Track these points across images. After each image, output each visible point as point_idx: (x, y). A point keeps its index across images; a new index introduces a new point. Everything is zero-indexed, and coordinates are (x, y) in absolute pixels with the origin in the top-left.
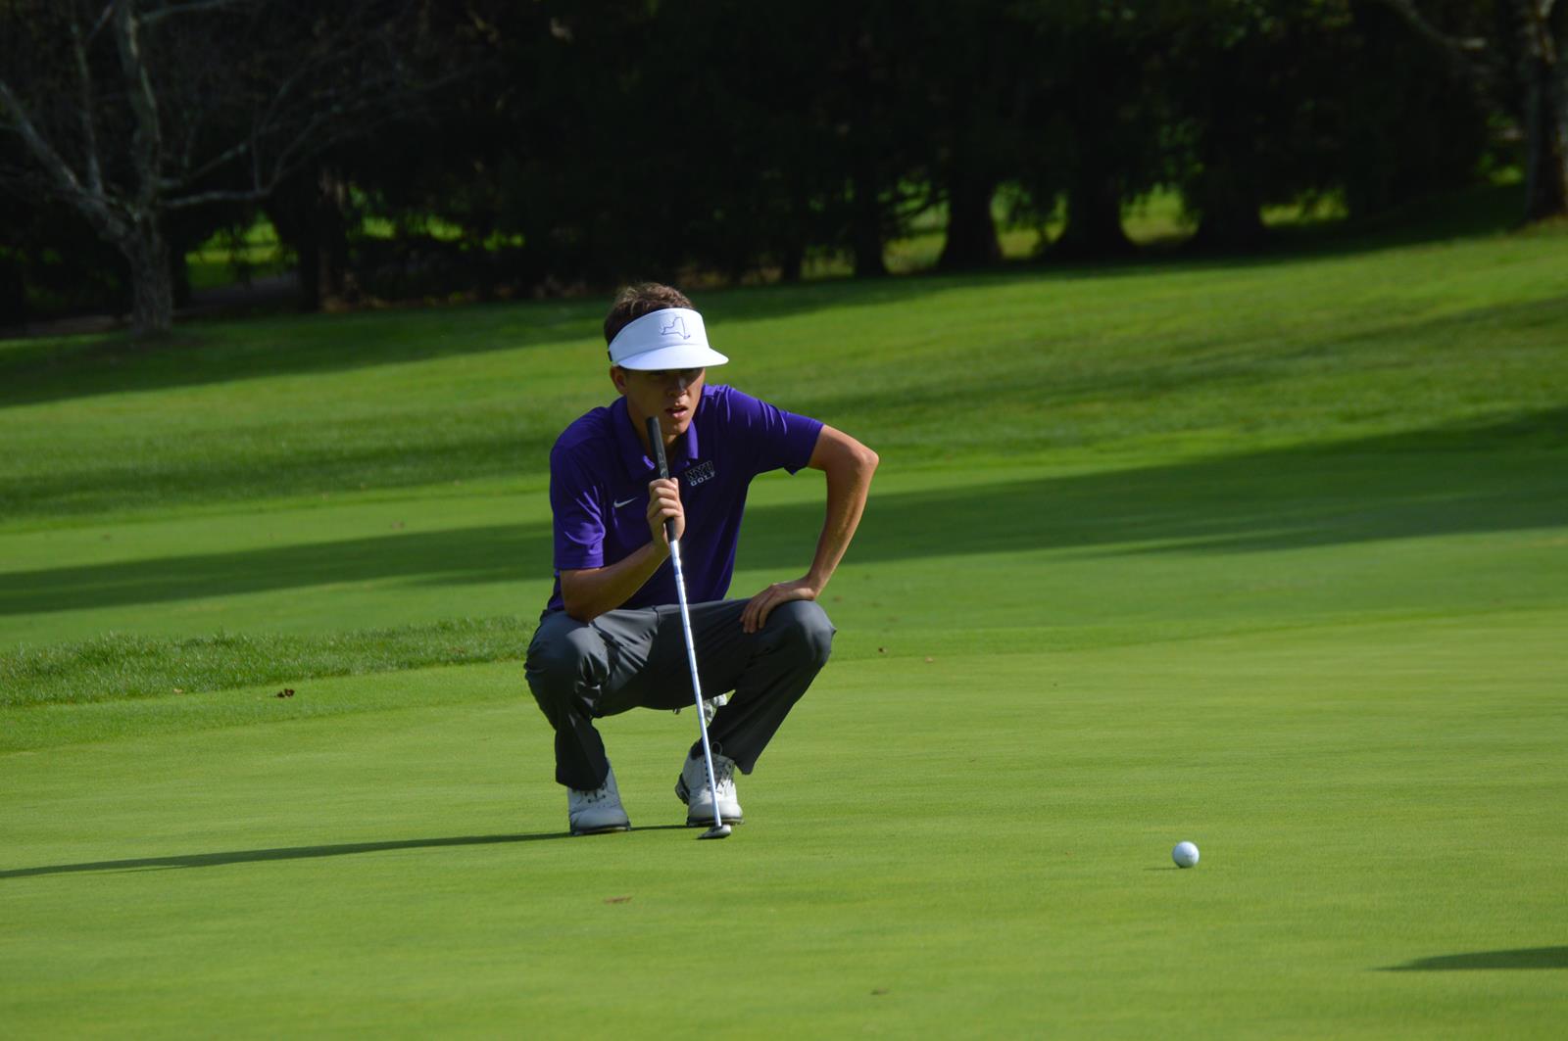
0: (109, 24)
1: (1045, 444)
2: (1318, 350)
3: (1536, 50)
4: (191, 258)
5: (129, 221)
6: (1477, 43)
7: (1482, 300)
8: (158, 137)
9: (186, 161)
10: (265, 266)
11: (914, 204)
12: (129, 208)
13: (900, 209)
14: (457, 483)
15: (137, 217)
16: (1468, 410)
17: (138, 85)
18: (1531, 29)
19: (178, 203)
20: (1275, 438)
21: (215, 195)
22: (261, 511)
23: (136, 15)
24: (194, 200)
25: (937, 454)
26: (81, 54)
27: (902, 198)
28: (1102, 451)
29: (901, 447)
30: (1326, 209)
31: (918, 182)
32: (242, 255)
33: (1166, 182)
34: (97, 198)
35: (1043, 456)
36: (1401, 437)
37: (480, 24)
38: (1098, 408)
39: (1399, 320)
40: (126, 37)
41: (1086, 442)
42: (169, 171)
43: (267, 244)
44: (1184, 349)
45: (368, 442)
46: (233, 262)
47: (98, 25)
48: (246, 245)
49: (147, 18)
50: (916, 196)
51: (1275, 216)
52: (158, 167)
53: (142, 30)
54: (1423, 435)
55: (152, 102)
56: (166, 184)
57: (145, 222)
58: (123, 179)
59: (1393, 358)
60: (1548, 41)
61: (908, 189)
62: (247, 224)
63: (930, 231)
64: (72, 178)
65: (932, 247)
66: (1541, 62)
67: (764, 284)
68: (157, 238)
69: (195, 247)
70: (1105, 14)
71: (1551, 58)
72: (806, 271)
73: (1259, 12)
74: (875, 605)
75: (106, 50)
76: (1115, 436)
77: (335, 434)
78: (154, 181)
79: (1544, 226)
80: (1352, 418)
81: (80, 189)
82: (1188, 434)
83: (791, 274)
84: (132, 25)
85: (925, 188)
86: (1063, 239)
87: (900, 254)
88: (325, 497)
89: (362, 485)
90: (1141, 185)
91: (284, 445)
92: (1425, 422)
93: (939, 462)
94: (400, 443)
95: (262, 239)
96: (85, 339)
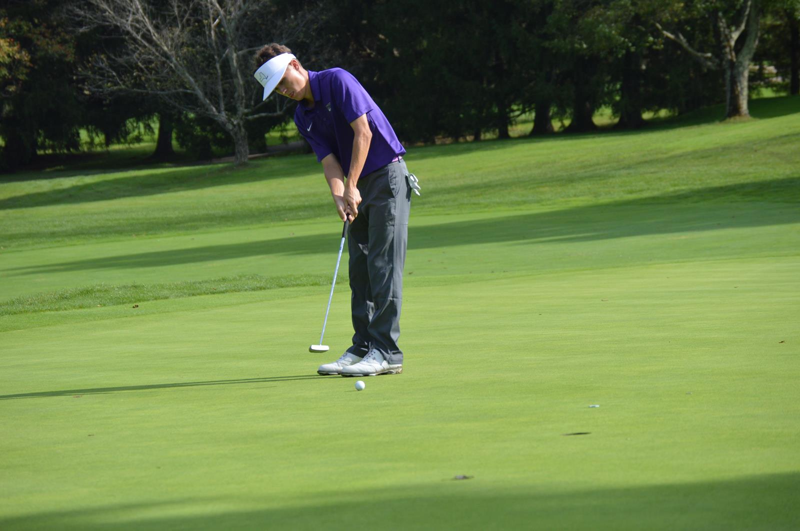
0: (227, 55)
1: (525, 202)
2: (629, 167)
3: (729, 57)
4: (267, 135)
5: (232, 123)
6: (709, 55)
7: (690, 149)
8: (244, 95)
9: (252, 103)
10: (293, 137)
11: (517, 113)
12: (232, 120)
13: (512, 115)
14: (318, 218)
15: (235, 123)
16: (672, 189)
17: (236, 76)
18: (728, 50)
19: (250, 117)
20: (604, 200)
21: (263, 114)
22: (249, 229)
23: (235, 52)
24: (256, 116)
25: (486, 206)
26: (218, 66)
27: (513, 111)
28: (543, 205)
29: (474, 204)
30: (663, 113)
31: (518, 105)
32: (285, 134)
33: (605, 103)
34: (223, 117)
35: (522, 207)
36: (646, 199)
37: (368, 51)
38: (547, 189)
39: (660, 156)
40: (232, 59)
41: (538, 202)
42: (247, 107)
43: (293, 129)
44: (584, 167)
45: (295, 203)
46: (281, 136)
47: (224, 55)
48: (286, 130)
49: (240, 53)
50: (518, 110)
51: (647, 116)
52: (243, 105)
53: (238, 56)
54: (654, 198)
55: (241, 82)
56: (246, 111)
57: (239, 124)
58: (232, 110)
59: (652, 170)
60: (733, 54)
61: (515, 107)
62: (287, 123)
63: (525, 122)
64: (214, 109)
65: (529, 127)
66: (731, 61)
67: (467, 142)
68: (243, 130)
69: (268, 131)
70: (577, 46)
71: (735, 60)
72: (482, 137)
73: (630, 44)
74: (442, 263)
75: (226, 64)
76: (549, 200)
77: (287, 200)
78: (242, 110)
79: (732, 120)
80: (631, 192)
81: (217, 114)
82: (574, 198)
83: (477, 139)
84: (235, 55)
85: (521, 107)
86: (570, 126)
87: (515, 130)
88: (272, 224)
89: (286, 219)
90: (596, 106)
91: (267, 204)
92: (656, 193)
93: (486, 209)
94: (306, 204)
95: (292, 129)
96: (221, 165)
